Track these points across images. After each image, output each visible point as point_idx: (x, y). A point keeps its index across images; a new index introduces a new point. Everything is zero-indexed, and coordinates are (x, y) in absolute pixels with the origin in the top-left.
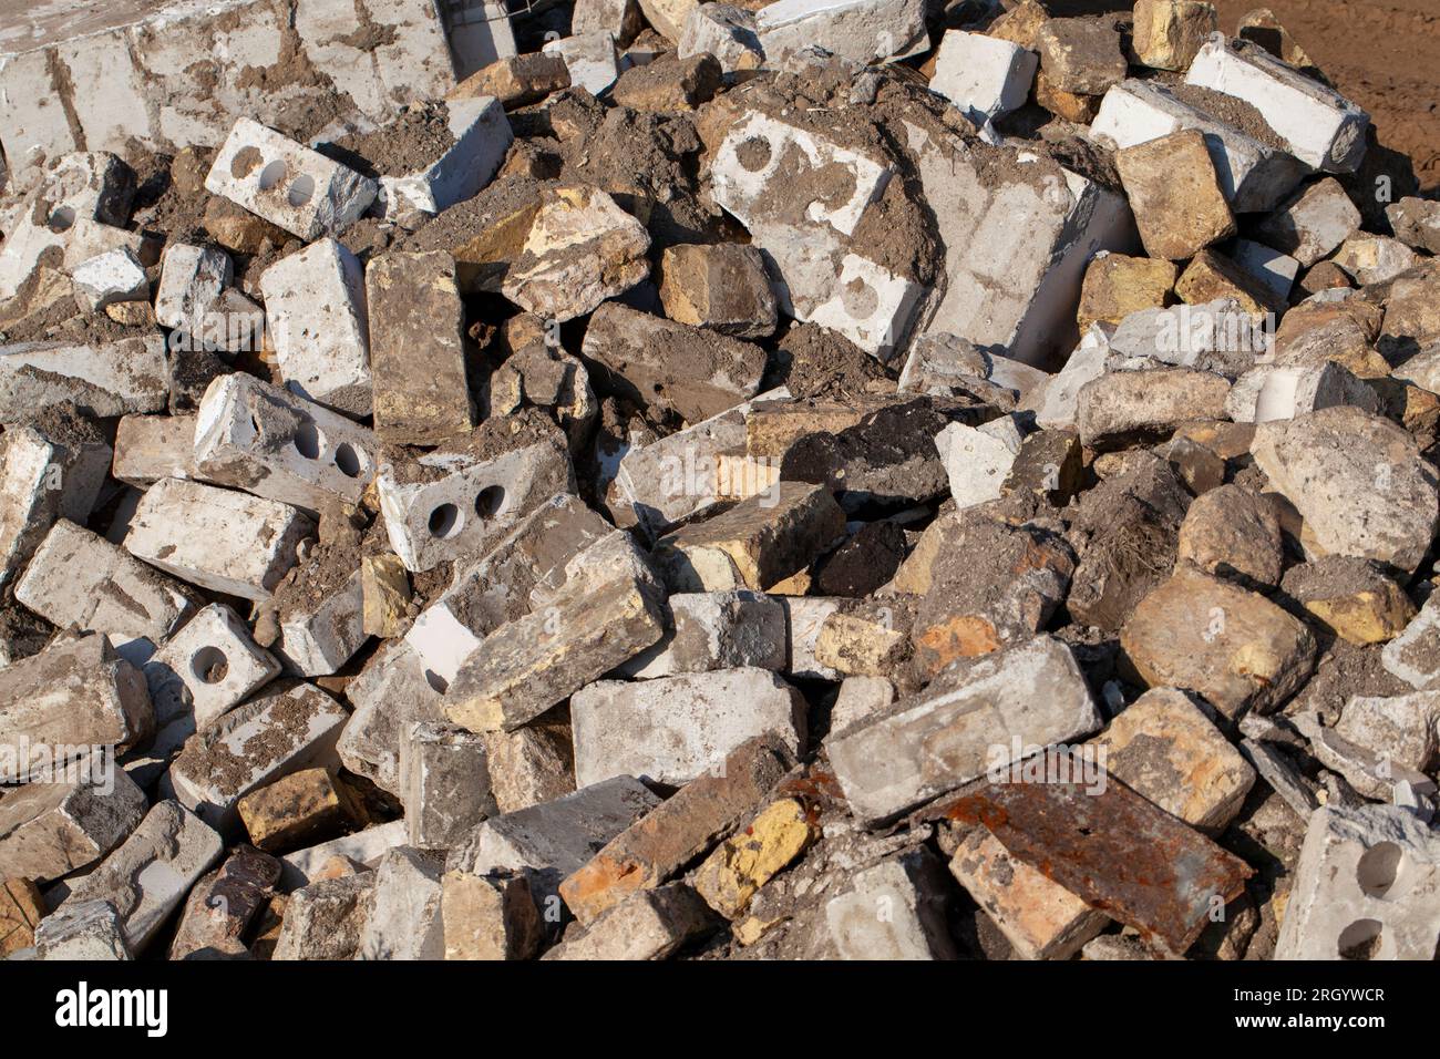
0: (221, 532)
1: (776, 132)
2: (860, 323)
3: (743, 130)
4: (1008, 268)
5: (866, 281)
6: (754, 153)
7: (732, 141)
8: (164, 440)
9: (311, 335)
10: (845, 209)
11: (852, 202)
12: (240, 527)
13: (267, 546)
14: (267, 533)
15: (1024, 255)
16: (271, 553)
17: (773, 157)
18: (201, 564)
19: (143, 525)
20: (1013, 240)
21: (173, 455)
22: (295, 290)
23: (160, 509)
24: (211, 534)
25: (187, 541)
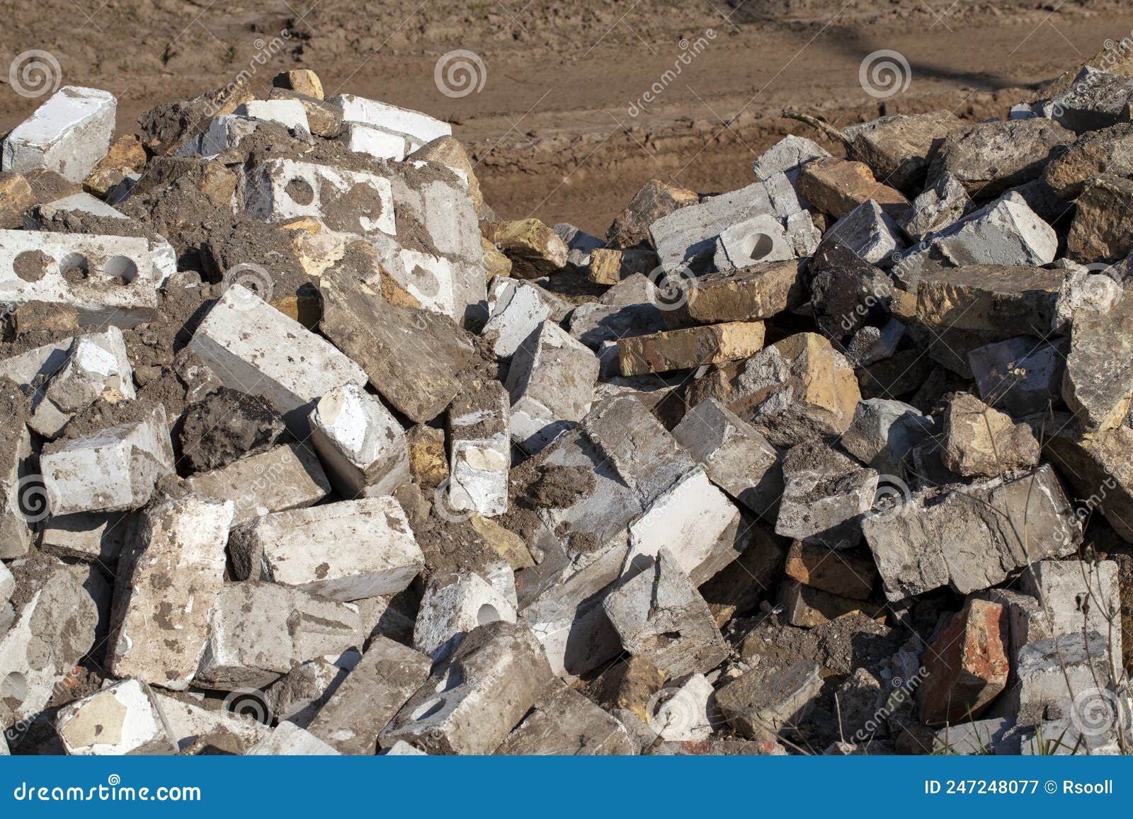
0: (355, 536)
1: (307, 171)
2: (434, 299)
3: (282, 175)
4: (462, 244)
5: (421, 266)
6: (298, 188)
7: (280, 186)
8: (234, 487)
9: (297, 359)
10: (382, 217)
11: (383, 210)
12: (368, 526)
13: (403, 531)
14: (393, 523)
15: (466, 231)
16: (410, 534)
17: (315, 191)
18: (362, 566)
19: (281, 559)
20: (452, 222)
21: (249, 498)
22: (248, 331)
23: (284, 540)
24: (348, 542)
25: (333, 555)
